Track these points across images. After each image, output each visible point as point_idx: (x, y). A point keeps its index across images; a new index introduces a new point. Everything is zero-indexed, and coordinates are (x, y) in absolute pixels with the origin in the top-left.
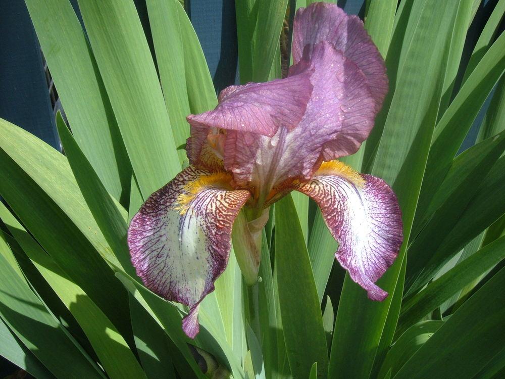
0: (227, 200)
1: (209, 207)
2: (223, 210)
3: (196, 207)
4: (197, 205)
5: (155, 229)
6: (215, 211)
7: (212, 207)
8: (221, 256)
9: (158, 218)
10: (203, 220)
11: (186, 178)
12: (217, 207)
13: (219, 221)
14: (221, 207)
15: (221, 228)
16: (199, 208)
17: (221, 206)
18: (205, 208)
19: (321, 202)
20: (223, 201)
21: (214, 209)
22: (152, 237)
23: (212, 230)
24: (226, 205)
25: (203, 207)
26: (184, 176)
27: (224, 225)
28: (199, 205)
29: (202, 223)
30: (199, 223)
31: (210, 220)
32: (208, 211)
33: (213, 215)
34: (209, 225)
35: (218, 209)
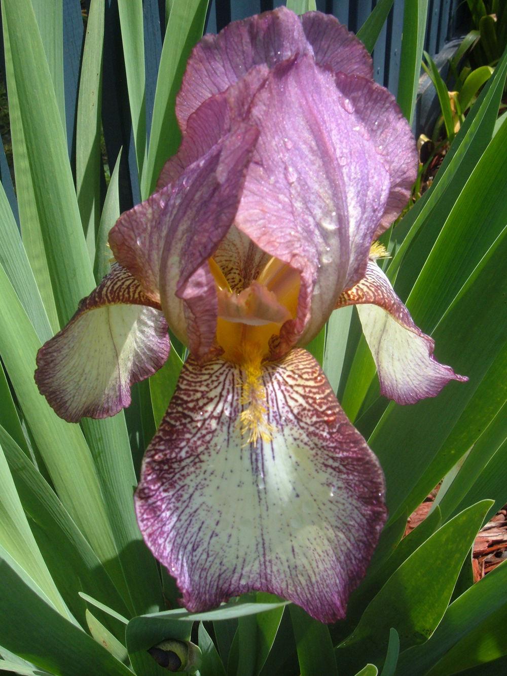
0: (305, 376)
1: (292, 403)
2: (315, 393)
3: (271, 418)
4: (271, 414)
5: (177, 508)
6: (307, 402)
7: (296, 401)
8: (359, 460)
9: (178, 487)
10: (296, 429)
11: (203, 388)
12: (304, 397)
13: (323, 412)
14: (310, 392)
15: (334, 420)
16: (278, 417)
17: (307, 390)
18: (288, 409)
19: (385, 301)
20: (301, 382)
21: (301, 401)
22: (178, 525)
23: (322, 433)
24: (312, 383)
25: (284, 411)
26: (198, 388)
27: (334, 414)
28: (274, 412)
29: (296, 435)
30: (290, 439)
31: (308, 421)
32: (296, 411)
33: (309, 410)
34: (312, 429)
35: (308, 397)
